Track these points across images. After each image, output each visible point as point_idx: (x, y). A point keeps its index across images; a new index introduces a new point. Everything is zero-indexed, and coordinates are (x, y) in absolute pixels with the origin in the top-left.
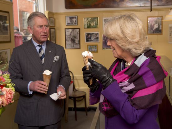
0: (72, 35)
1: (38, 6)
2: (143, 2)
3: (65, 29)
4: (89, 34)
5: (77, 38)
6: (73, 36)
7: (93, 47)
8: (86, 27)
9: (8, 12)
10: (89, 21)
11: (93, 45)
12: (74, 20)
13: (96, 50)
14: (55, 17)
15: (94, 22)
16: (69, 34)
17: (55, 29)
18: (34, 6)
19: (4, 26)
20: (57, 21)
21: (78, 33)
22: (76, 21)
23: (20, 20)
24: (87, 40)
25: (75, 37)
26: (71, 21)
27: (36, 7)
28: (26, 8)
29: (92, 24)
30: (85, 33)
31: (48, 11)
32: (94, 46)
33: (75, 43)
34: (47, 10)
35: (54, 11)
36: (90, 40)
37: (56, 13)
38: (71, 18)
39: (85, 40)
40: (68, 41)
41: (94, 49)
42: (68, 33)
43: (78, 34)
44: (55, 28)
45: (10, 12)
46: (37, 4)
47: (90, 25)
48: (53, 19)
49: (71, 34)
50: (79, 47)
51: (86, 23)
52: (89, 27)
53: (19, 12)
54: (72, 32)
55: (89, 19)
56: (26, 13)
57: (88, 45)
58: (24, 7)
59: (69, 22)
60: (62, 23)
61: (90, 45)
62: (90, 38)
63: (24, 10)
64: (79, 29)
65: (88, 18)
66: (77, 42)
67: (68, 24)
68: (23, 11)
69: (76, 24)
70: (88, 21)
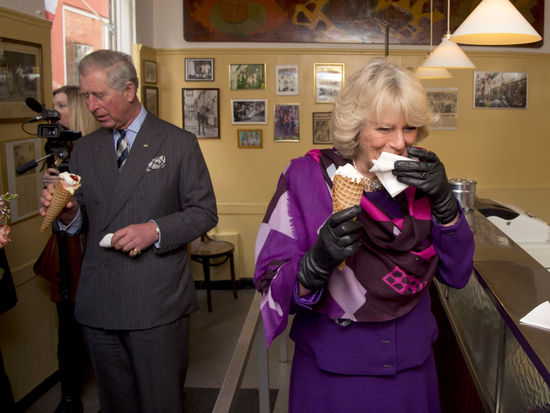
0: (200, 105)
1: (116, 32)
2: (369, 34)
3: (183, 89)
4: (241, 103)
5: (212, 113)
6: (203, 107)
7: (251, 136)
8: (235, 85)
9: (39, 46)
10: (242, 72)
11: (251, 131)
12: (206, 68)
13: (259, 141)
14: (158, 59)
15: (255, 75)
16: (193, 102)
17: (156, 89)
18: (106, 31)
19: (26, 78)
20: (162, 69)
21: (216, 99)
22: (210, 71)
23: (68, 65)
24: (237, 119)
25: (207, 110)
26: (199, 70)
27: (111, 34)
28: (84, 36)
29: (250, 80)
30: (232, 101)
31: (140, 46)
32: (254, 133)
33: (207, 124)
34: (138, 42)
35: (156, 46)
36: (243, 117)
37: (161, 51)
38: (199, 64)
39: (233, 118)
40: (190, 118)
41: (255, 140)
42: (189, 101)
43: (216, 104)
44: (158, 86)
45: (43, 46)
46: (113, 27)
47: (244, 80)
48: (154, 65)
49: (196, 103)
50: (217, 135)
51: (235, 78)
52: (242, 85)
53: (67, 44)
54: (199, 97)
55: (243, 68)
56: (83, 47)
57: (238, 131)
58: (81, 32)
59: (193, 73)
60: (176, 76)
61: (245, 131)
62: (245, 114)
63: (80, 40)
64: (218, 89)
65: (240, 65)
66: (211, 122)
67: (190, 77)
68: (76, 43)
69: (210, 77)
70: (239, 71)
